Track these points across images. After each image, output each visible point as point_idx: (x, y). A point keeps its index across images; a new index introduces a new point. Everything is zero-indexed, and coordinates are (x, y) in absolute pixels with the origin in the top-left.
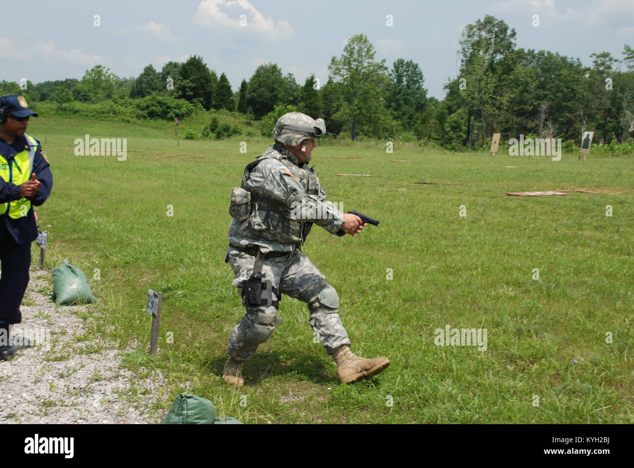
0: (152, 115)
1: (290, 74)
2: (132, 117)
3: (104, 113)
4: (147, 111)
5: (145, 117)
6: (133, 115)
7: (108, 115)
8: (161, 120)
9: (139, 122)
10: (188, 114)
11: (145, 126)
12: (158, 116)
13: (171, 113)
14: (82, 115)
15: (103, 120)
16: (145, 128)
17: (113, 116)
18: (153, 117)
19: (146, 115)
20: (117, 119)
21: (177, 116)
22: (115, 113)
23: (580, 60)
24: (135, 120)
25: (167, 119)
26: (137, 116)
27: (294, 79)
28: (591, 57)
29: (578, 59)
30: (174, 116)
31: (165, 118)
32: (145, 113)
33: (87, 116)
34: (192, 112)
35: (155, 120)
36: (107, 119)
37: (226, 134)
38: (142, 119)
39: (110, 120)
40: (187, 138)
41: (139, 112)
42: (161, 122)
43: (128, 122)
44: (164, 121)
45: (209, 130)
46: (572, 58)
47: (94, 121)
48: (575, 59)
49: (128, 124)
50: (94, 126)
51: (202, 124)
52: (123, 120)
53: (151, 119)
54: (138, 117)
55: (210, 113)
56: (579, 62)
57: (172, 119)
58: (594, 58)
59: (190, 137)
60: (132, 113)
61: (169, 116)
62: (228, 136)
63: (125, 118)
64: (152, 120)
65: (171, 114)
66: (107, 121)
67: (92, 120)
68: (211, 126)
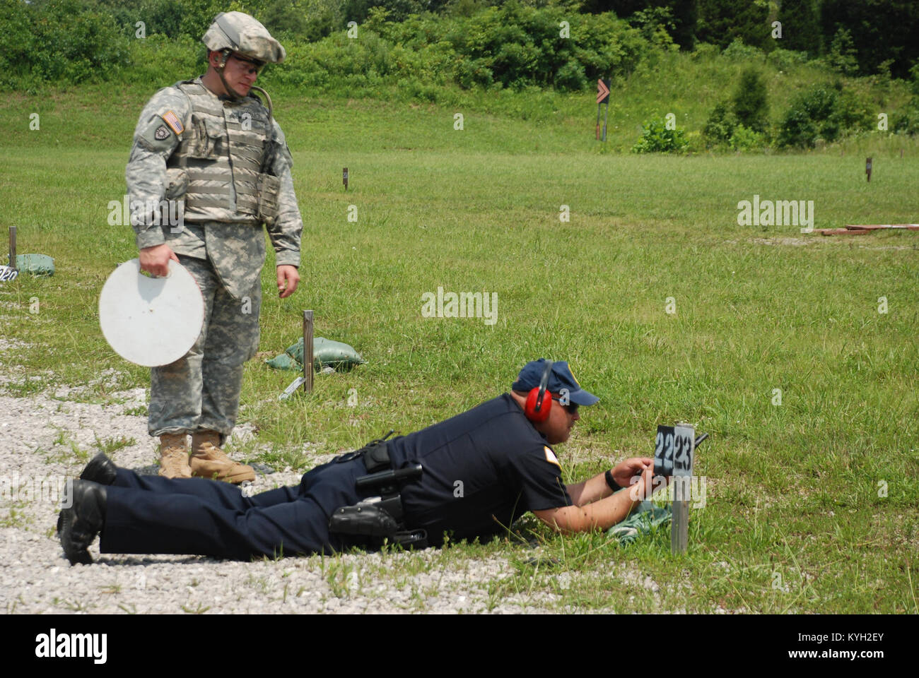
0: (507, 72)
2: (441, 83)
3: (349, 70)
4: (491, 60)
5: (483, 81)
6: (443, 76)
7: (362, 77)
8: (537, 88)
9: (465, 98)
10: (627, 64)
11: (489, 112)
12: (528, 74)
13: (573, 64)
14: (280, 80)
15: (348, 96)
16: (490, 119)
17: (380, 79)
18: (513, 78)
19: (489, 73)
20: (395, 89)
21: (592, 72)
22: (384, 70)
24: (451, 90)
25: (558, 87)
26: (457, 80)
30: (580, 72)
31: (550, 81)
32: (483, 66)
33: (295, 82)
34: (637, 59)
35: (520, 88)
36: (362, 91)
37: (819, 126)
38: (475, 88)
39: (368, 95)
40: (656, 148)
41: (467, 63)
42: (538, 95)
43: (432, 98)
44: (550, 93)
45: (730, 116)
47: (321, 99)
49: (432, 107)
50: (322, 116)
51: (675, 97)
52: (416, 94)
53: (505, 86)
54: (462, 81)
55: (696, 60)
57: (572, 85)
59: (664, 144)
60: (440, 67)
61: (563, 72)
62: (830, 134)
63: (418, 85)
64: (509, 91)
65: (573, 67)
66: (361, 97)
67: (315, 96)
68: (738, 101)
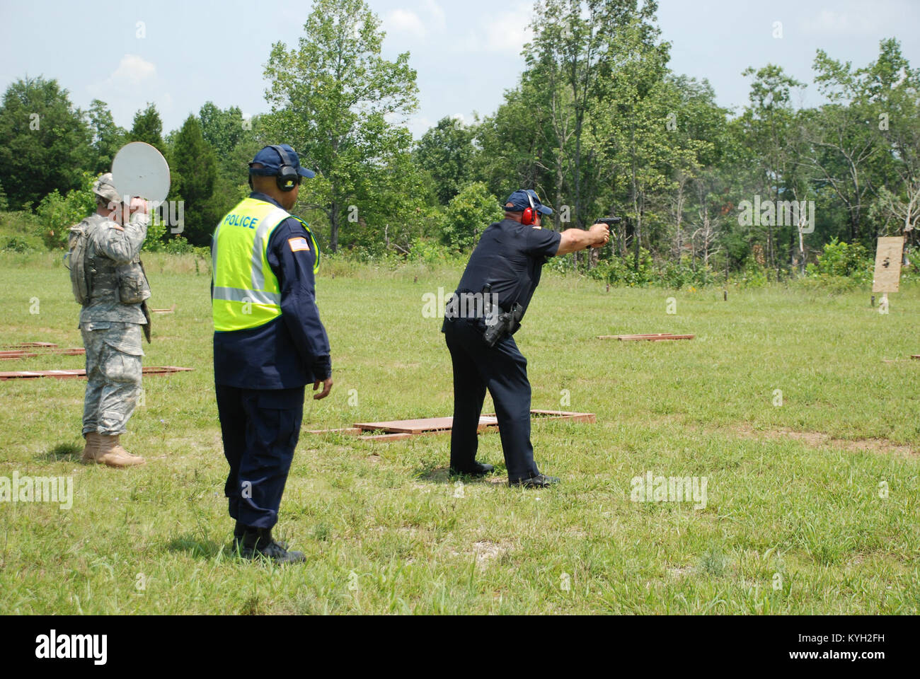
1: (98, 102)
23: (710, 82)
27: (108, 113)
28: (745, 75)
29: (706, 82)
46: (693, 80)
48: (699, 81)
56: (708, 88)
58: (753, 79)
